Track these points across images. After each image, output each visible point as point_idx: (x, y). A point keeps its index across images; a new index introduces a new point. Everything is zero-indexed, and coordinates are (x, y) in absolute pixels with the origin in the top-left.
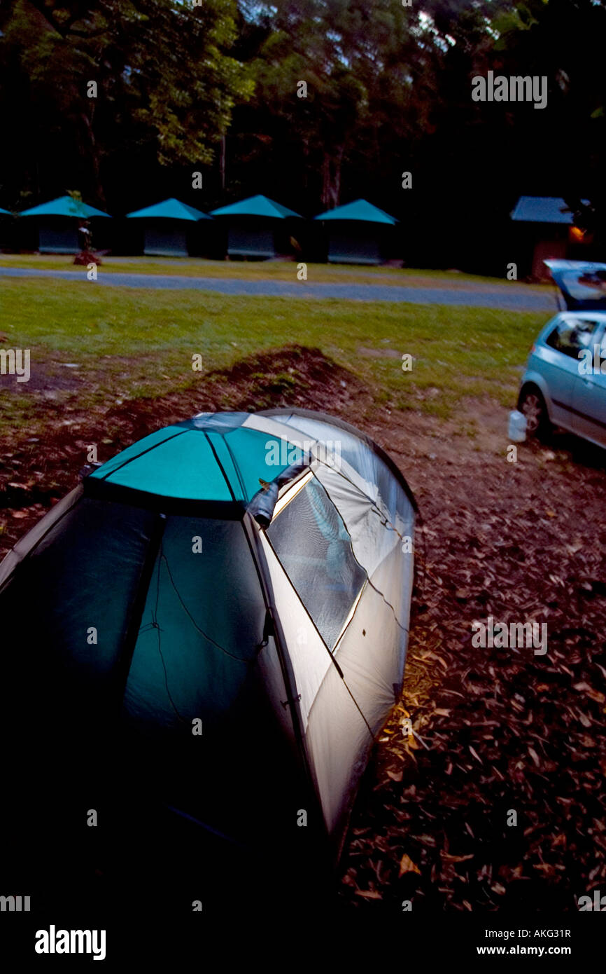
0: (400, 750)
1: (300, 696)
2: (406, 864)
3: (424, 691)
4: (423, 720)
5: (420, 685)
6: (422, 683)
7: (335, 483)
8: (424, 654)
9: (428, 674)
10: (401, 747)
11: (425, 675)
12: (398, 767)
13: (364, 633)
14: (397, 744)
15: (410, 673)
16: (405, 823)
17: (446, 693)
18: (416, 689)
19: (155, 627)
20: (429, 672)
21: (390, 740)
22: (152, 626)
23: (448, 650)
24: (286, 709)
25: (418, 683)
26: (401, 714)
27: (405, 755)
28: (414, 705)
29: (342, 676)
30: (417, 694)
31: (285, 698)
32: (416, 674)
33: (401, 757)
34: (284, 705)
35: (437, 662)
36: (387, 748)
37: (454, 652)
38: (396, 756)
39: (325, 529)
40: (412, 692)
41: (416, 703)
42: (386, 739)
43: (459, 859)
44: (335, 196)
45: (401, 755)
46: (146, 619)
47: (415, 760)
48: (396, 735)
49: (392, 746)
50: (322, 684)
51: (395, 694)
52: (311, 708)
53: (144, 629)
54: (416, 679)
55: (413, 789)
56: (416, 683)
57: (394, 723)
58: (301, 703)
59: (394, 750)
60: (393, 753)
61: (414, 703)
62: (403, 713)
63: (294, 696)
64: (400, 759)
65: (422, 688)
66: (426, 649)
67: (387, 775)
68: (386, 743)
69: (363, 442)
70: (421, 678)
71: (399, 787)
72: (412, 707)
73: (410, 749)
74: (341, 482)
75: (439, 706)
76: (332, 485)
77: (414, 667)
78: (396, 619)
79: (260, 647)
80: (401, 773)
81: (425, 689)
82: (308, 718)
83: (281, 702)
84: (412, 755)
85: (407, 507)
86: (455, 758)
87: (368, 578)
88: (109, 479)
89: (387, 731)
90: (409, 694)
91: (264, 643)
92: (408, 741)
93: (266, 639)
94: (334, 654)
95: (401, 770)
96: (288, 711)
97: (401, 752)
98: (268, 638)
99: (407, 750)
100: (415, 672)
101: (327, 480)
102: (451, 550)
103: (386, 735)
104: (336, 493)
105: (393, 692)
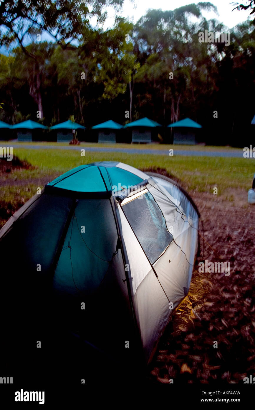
0: (186, 318)
1: (133, 278)
2: (185, 368)
3: (200, 295)
4: (199, 307)
5: (198, 292)
6: (200, 291)
7: (158, 195)
8: (202, 280)
9: (202, 287)
10: (187, 317)
11: (201, 288)
12: (184, 325)
13: (170, 261)
14: (185, 315)
15: (194, 287)
16: (186, 350)
17: (211, 296)
18: (196, 293)
19: (69, 247)
20: (203, 287)
21: (181, 314)
22: (68, 247)
23: (214, 279)
24: (125, 283)
25: (198, 291)
26: (188, 303)
27: (188, 320)
28: (195, 300)
29: (157, 276)
30: (197, 295)
31: (125, 278)
32: (197, 288)
33: (186, 321)
34: (124, 281)
35: (208, 284)
36: (180, 317)
37: (217, 280)
38: (184, 321)
39: (156, 222)
40: (194, 295)
41: (196, 299)
42: (180, 313)
43: (212, 368)
44: (176, 118)
45: (186, 320)
46: (66, 244)
47: (193, 323)
48: (185, 312)
49: (182, 316)
50: (146, 277)
51: (184, 292)
52: (139, 286)
53: (64, 249)
54: (197, 290)
55: (191, 336)
56: (196, 291)
57: (184, 307)
58: (133, 282)
59: (183, 318)
60: (182, 319)
61: (195, 299)
62: (189, 303)
63: (129, 277)
64: (186, 322)
65: (199, 293)
66: (203, 278)
67: (179, 328)
68: (179, 315)
69: (175, 186)
70: (200, 289)
71: (184, 334)
72: (194, 301)
73: (191, 318)
74: (161, 195)
75: (207, 301)
76: (157, 196)
77: (196, 285)
78: (187, 259)
79: (114, 254)
80: (186, 327)
81: (201, 294)
82: (137, 290)
83: (123, 280)
84: (192, 321)
85: (195, 214)
86: (214, 324)
87: (173, 239)
88: (56, 186)
89: (181, 310)
90: (193, 295)
91: (116, 253)
92: (190, 314)
93: (117, 250)
94: (153, 266)
95: (186, 326)
96: (126, 284)
97: (187, 319)
98: (118, 250)
99: (190, 318)
100: (196, 287)
101: (154, 193)
102: (218, 241)
103: (180, 312)
104: (159, 199)
105: (184, 291)
